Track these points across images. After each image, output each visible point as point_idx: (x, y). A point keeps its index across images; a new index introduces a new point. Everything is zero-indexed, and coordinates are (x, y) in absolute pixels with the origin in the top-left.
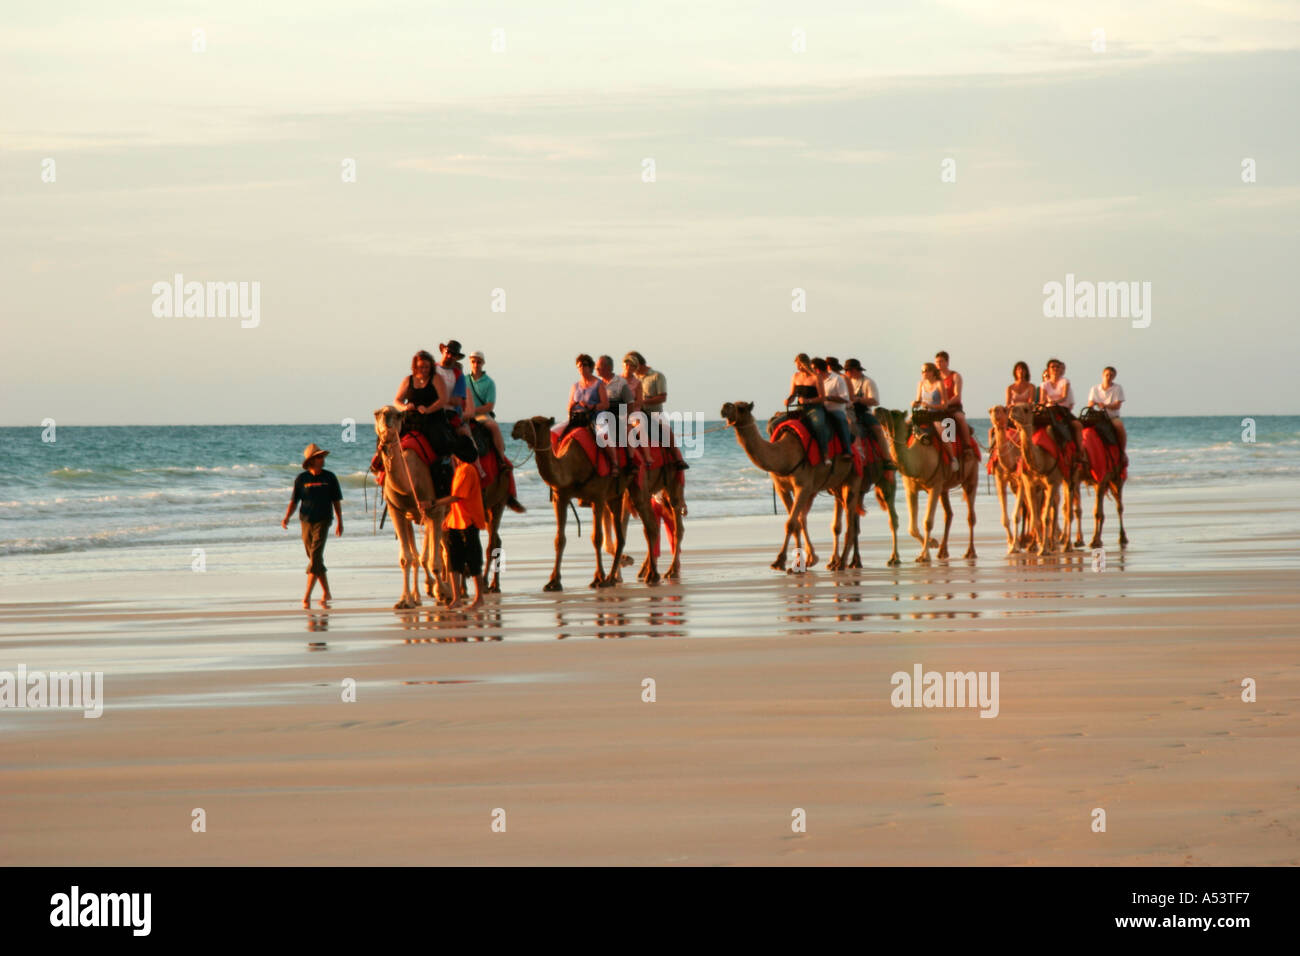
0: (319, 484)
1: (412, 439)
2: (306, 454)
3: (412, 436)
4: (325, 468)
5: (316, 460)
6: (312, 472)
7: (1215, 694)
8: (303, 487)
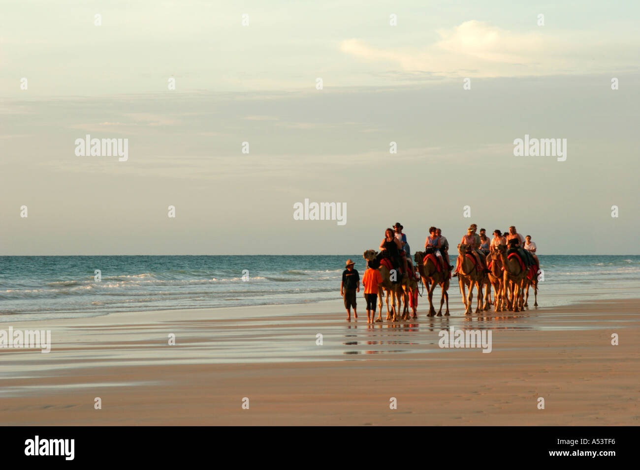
0: (352, 274)
1: (385, 261)
2: (347, 263)
3: (385, 260)
4: (354, 268)
5: (351, 266)
6: (349, 270)
7: (476, 392)
8: (345, 276)
